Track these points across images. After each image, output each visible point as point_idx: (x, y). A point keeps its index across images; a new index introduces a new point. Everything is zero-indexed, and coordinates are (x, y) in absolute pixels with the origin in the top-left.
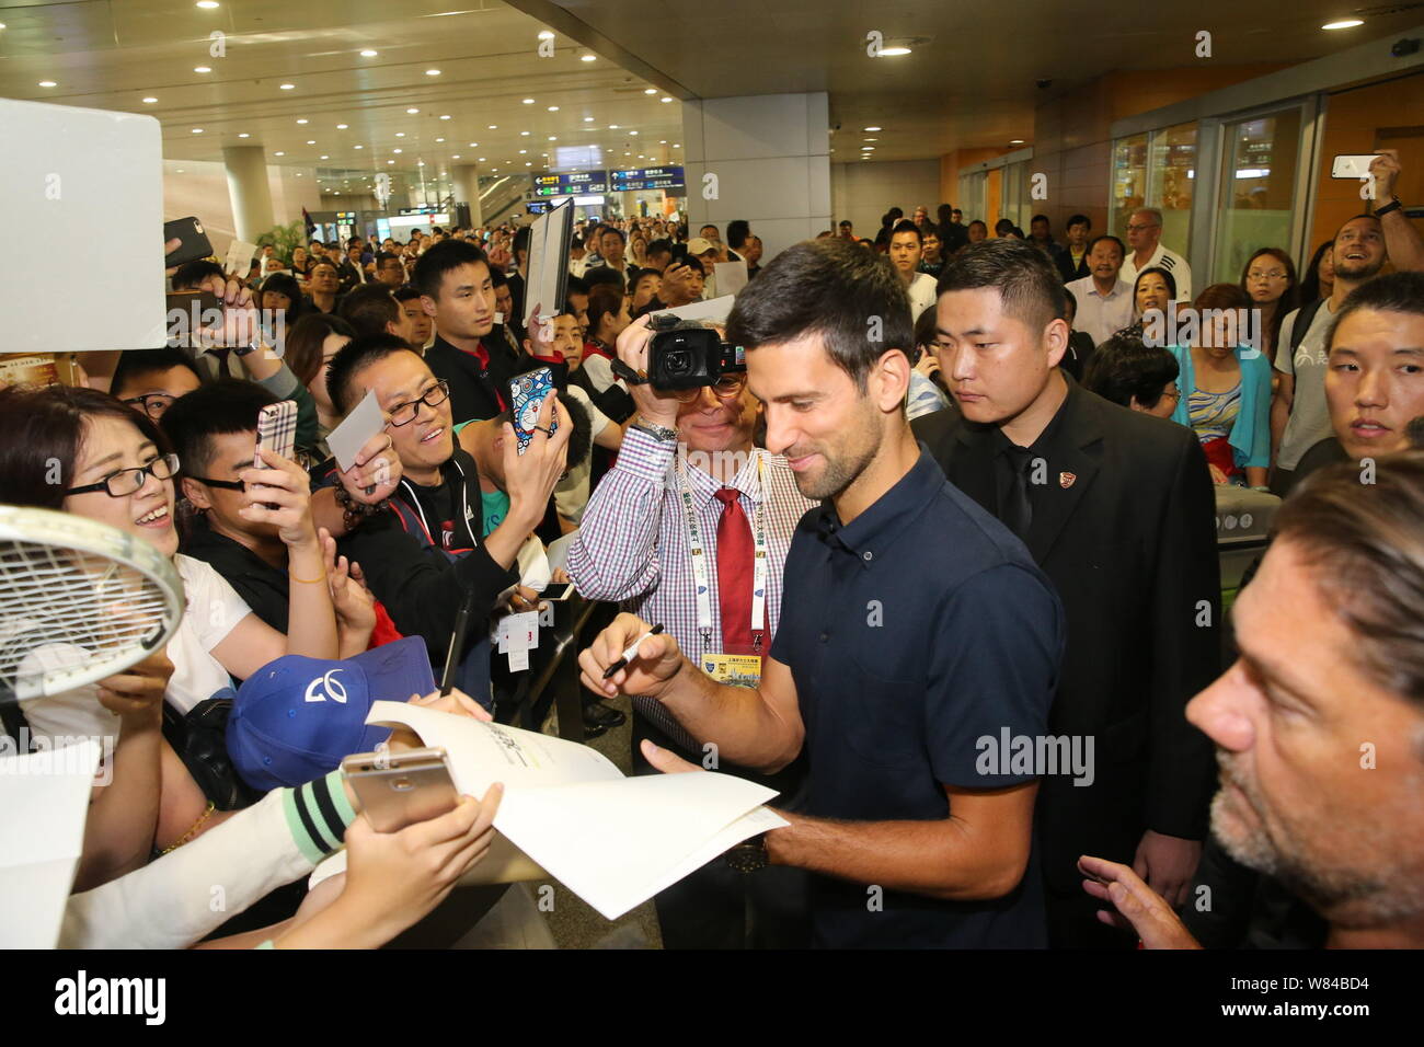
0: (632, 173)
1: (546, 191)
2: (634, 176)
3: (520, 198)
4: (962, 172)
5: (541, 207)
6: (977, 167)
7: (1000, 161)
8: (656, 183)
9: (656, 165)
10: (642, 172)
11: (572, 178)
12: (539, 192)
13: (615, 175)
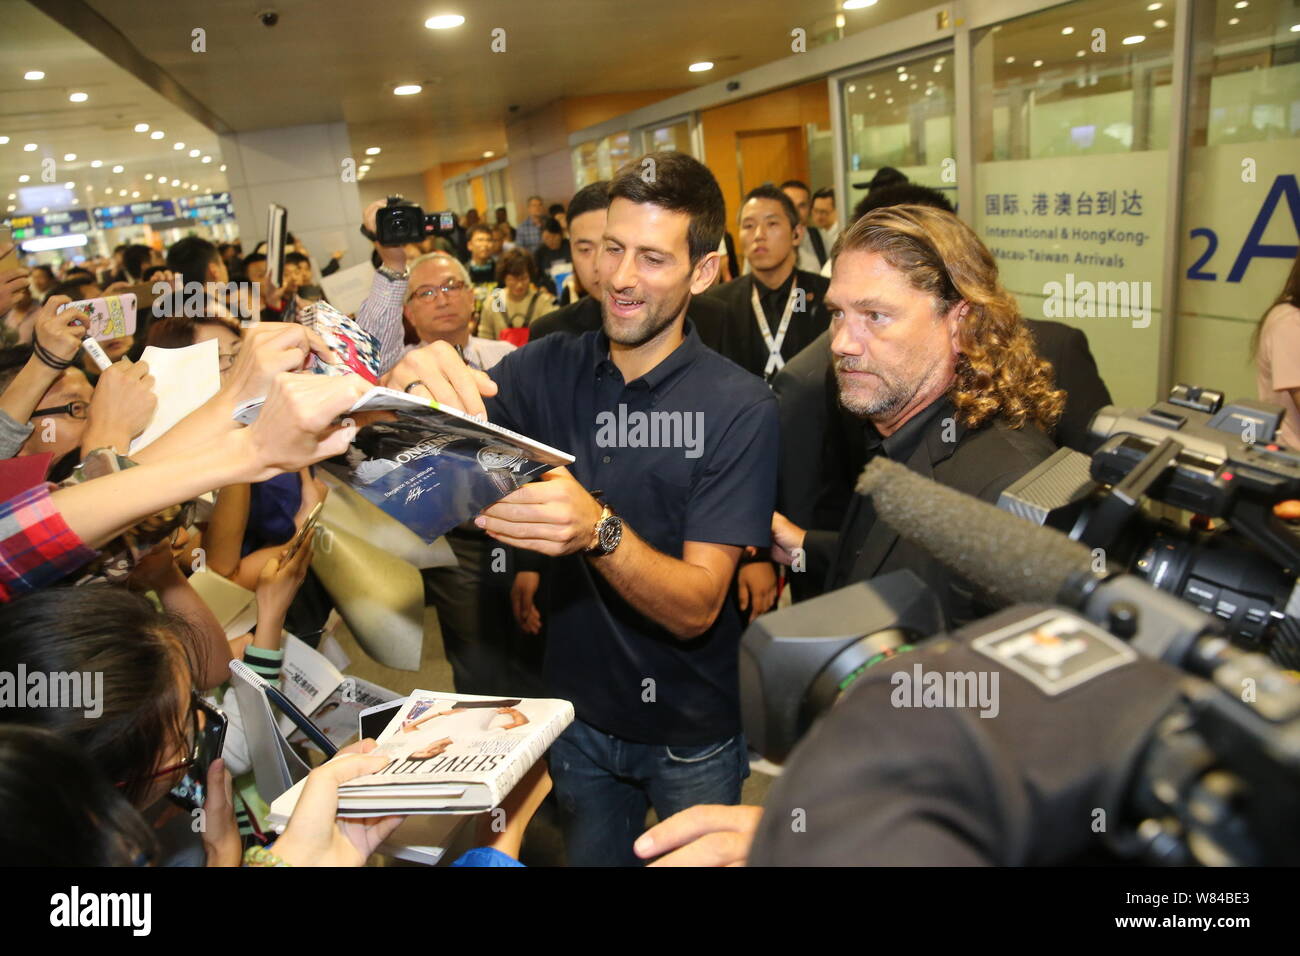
0: (117, 210)
1: (18, 234)
2: (120, 213)
6: (461, 177)
7: (481, 170)
9: (141, 200)
10: (128, 209)
11: (49, 218)
13: (98, 213)
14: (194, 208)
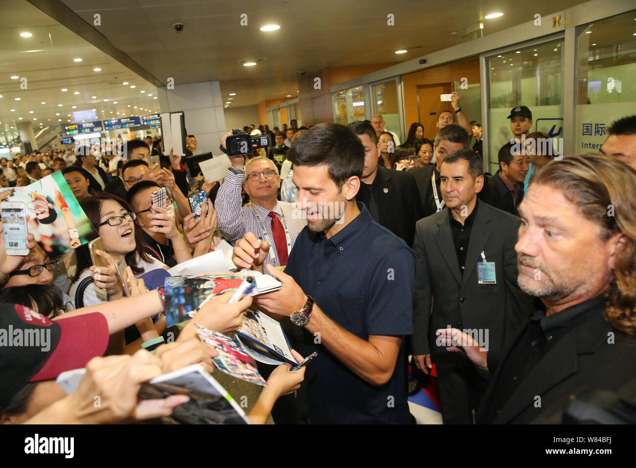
0: (114, 121)
1: (72, 132)
2: (116, 123)
3: (56, 137)
4: (268, 109)
5: (68, 140)
6: (275, 107)
7: (285, 104)
8: (127, 125)
9: (126, 117)
10: (119, 120)
11: (84, 126)
12: (68, 133)
13: (106, 123)
14: (150, 120)
